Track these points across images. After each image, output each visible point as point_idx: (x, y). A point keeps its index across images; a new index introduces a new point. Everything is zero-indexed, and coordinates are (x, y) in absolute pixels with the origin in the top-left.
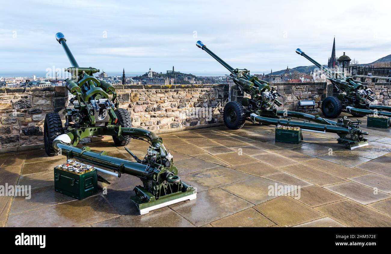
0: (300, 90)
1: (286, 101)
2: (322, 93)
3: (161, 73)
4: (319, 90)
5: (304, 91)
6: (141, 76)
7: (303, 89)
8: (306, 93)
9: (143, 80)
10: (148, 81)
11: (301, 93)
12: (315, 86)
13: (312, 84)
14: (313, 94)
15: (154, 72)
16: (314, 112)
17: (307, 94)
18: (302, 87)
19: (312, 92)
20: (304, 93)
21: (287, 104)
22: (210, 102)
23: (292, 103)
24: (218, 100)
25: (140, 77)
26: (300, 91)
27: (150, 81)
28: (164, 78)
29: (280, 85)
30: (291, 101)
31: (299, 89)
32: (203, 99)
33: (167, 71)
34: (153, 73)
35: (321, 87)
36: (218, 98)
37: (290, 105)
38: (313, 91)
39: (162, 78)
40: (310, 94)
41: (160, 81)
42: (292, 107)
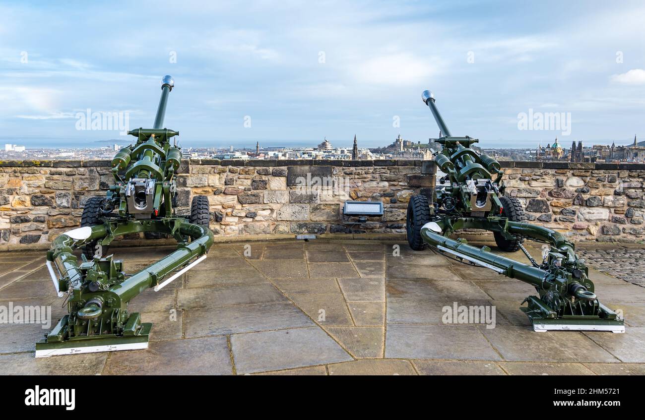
0: (356, 176)
1: (319, 202)
2: (421, 187)
3: (419, 142)
4: (410, 178)
5: (367, 179)
6: (386, 147)
7: (365, 175)
8: (374, 184)
9: (387, 155)
10: (395, 156)
11: (360, 184)
12: (398, 169)
13: (391, 164)
14: (393, 188)
15: (407, 141)
16: (397, 230)
17: (377, 187)
18: (361, 170)
19: (392, 183)
20: (367, 185)
21: (320, 208)
22: (76, 197)
23: (333, 207)
24: (101, 192)
25: (384, 149)
26: (356, 181)
27: (398, 156)
28: (423, 151)
29: (297, 164)
30: (333, 203)
31: (351, 174)
32: (53, 191)
33: (430, 139)
34: (405, 142)
35: (417, 171)
36: (97, 187)
37: (327, 210)
38: (394, 181)
39: (419, 151)
40: (386, 188)
41: (415, 156)
42: (333, 216)
